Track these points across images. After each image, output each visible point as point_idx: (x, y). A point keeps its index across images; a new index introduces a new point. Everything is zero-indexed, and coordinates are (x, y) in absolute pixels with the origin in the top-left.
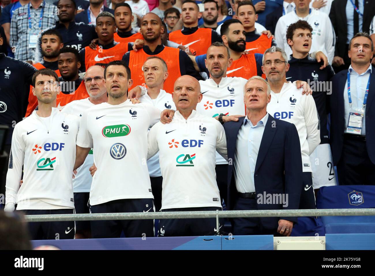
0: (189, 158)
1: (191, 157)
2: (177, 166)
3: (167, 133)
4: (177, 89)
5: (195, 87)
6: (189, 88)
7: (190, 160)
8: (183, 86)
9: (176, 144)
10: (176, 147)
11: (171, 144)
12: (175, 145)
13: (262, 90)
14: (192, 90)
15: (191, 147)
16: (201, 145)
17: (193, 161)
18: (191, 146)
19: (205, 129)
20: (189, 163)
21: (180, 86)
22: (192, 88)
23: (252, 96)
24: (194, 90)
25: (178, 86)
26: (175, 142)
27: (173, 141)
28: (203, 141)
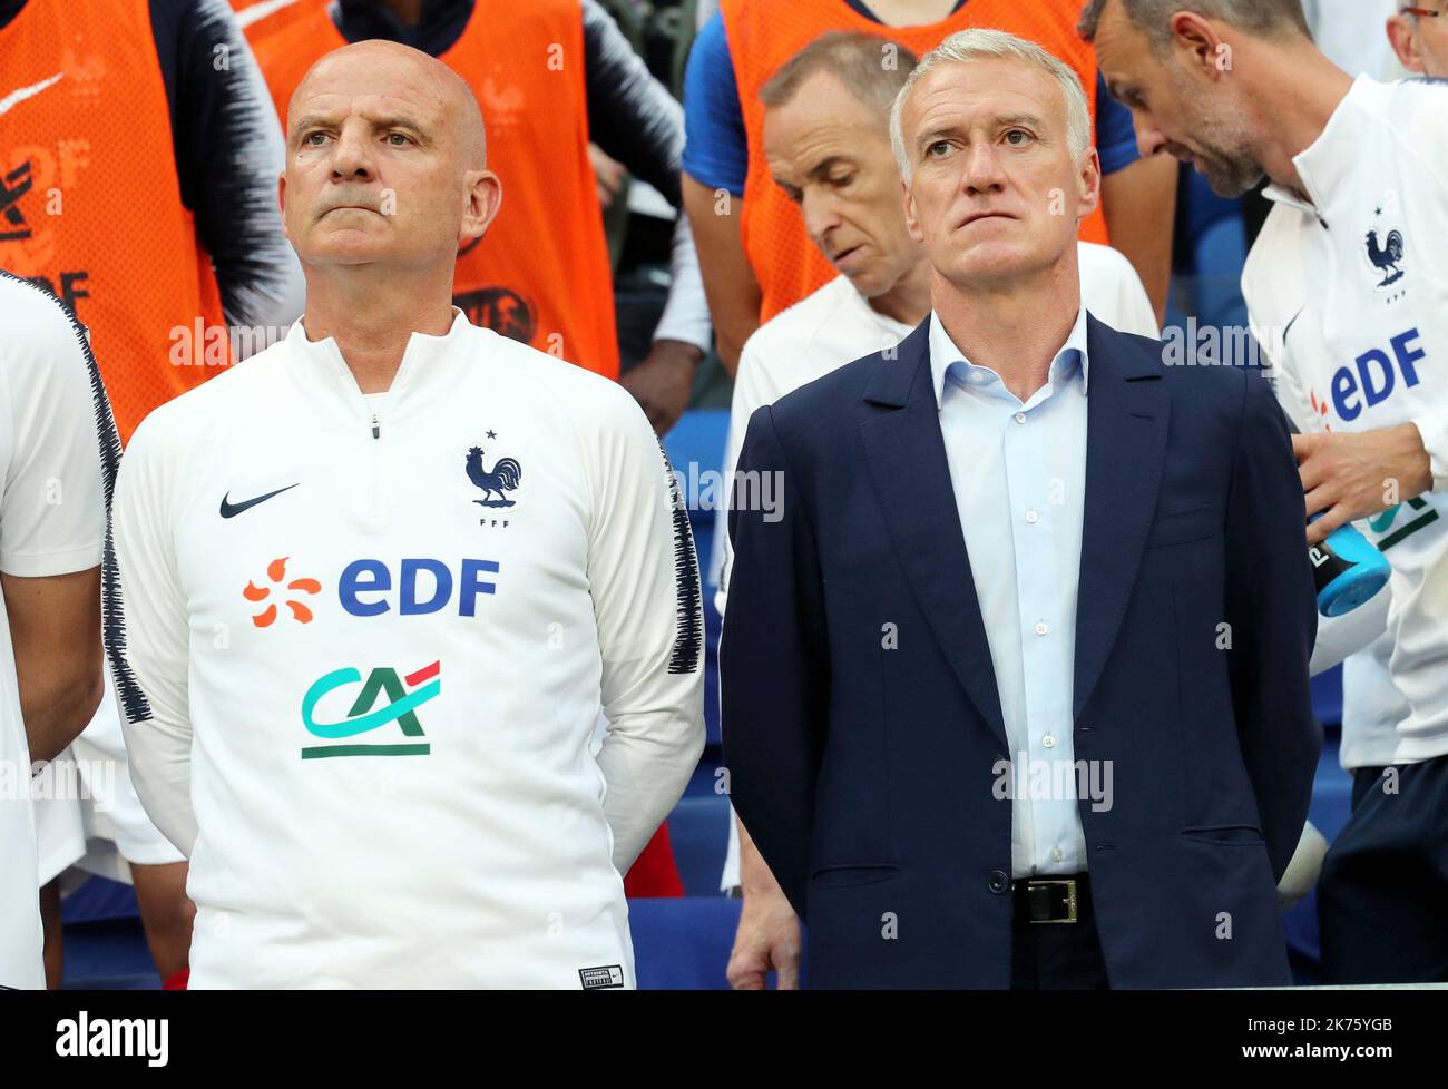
0: (396, 692)
1: (408, 690)
2: (309, 753)
3: (228, 510)
4: (305, 141)
5: (440, 123)
6: (394, 123)
7: (402, 707)
8: (348, 115)
9: (301, 596)
10: (303, 614)
11: (264, 593)
12: (290, 603)
13: (1033, 137)
14: (413, 142)
15: (403, 612)
16: (480, 597)
17: (422, 713)
18: (409, 606)
19: (507, 473)
20: (392, 733)
21: (326, 114)
22: (409, 126)
23: (971, 191)
24: (431, 140)
25: (311, 118)
26: (290, 577)
27: (277, 570)
28: (492, 567)
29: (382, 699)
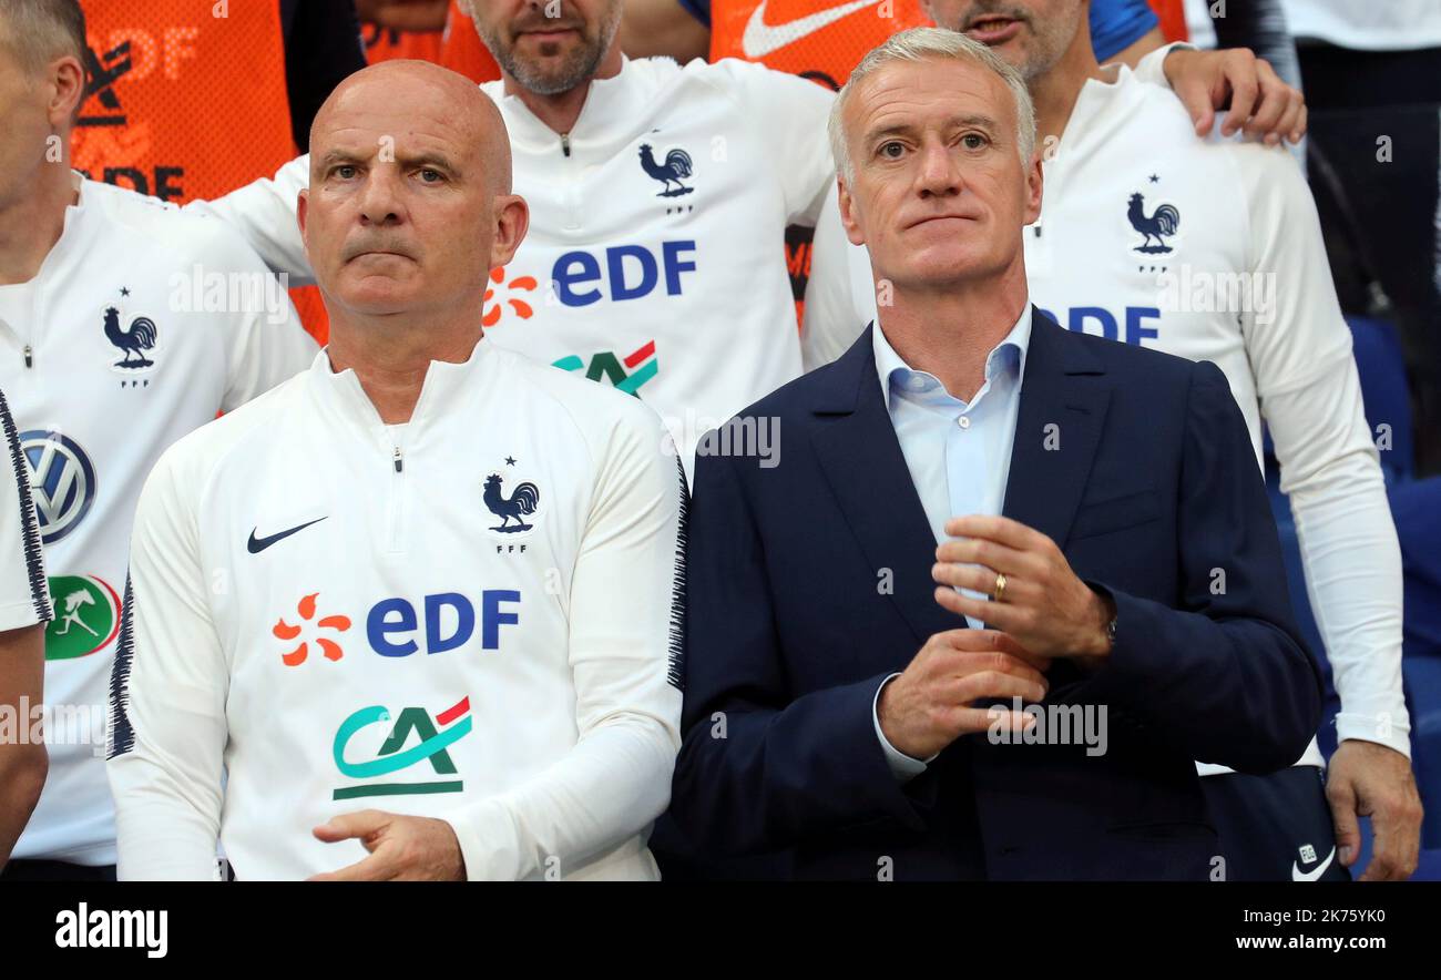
0: (427, 732)
1: (440, 729)
2: (340, 793)
3: (256, 545)
4: (332, 173)
5: (469, 157)
6: (423, 161)
7: (434, 746)
8: (375, 153)
9: (331, 633)
10: (333, 651)
11: (295, 631)
12: (321, 641)
13: (988, 142)
14: (444, 178)
15: (431, 651)
16: (503, 628)
17: (454, 751)
18: (434, 642)
19: (527, 497)
20: (424, 772)
21: (354, 151)
22: (441, 163)
23: (925, 194)
24: (460, 176)
25: (338, 152)
26: (319, 614)
27: (307, 607)
28: (513, 596)
29: (413, 738)
